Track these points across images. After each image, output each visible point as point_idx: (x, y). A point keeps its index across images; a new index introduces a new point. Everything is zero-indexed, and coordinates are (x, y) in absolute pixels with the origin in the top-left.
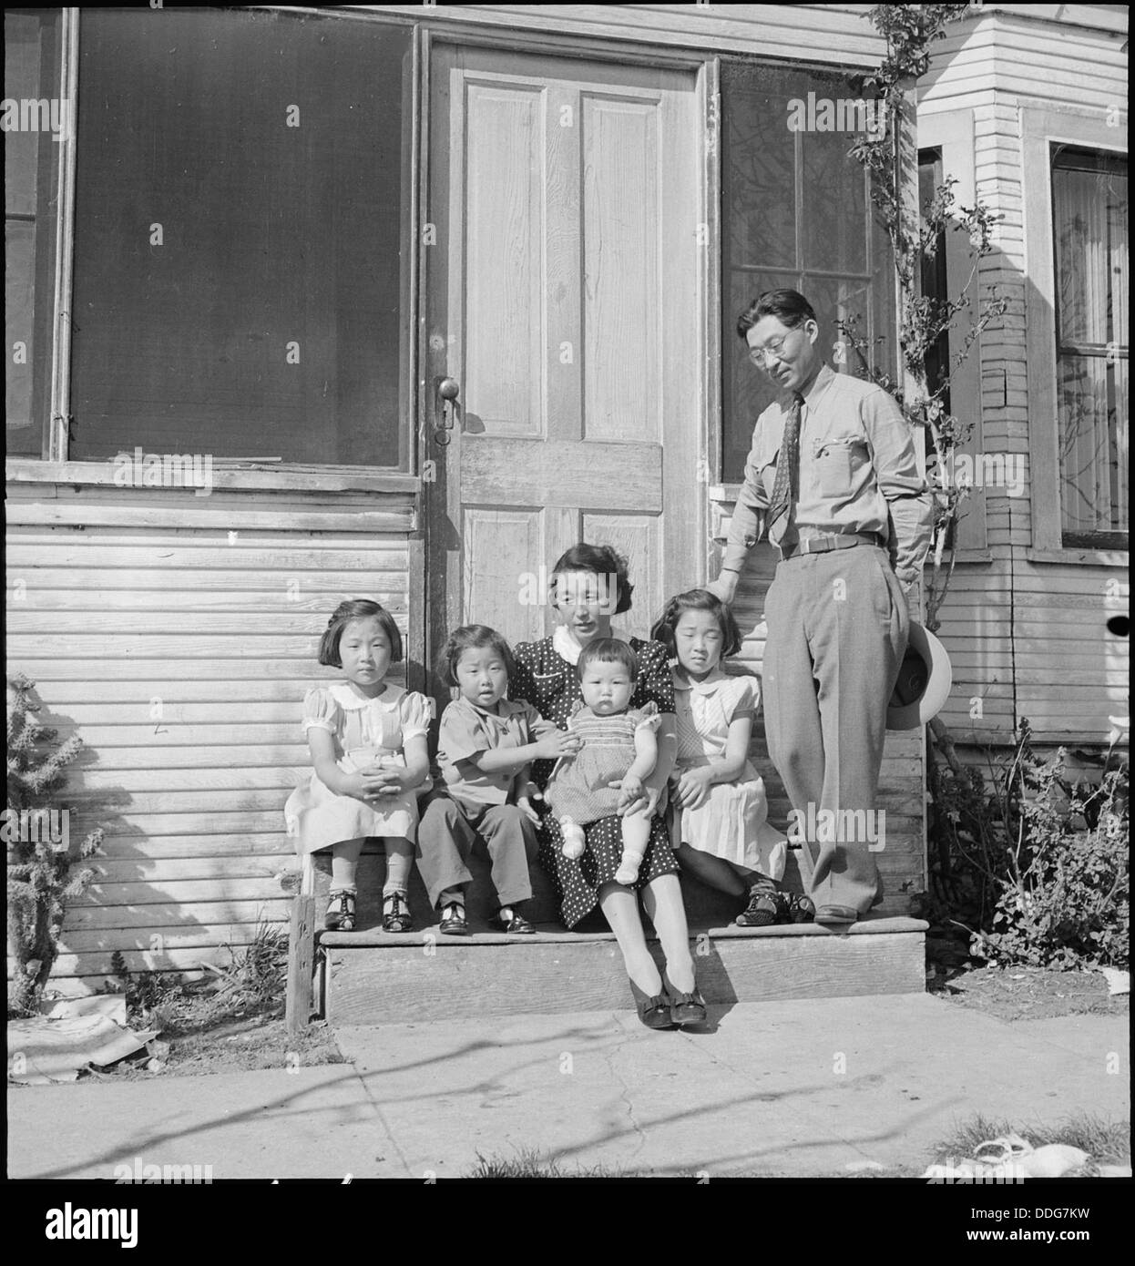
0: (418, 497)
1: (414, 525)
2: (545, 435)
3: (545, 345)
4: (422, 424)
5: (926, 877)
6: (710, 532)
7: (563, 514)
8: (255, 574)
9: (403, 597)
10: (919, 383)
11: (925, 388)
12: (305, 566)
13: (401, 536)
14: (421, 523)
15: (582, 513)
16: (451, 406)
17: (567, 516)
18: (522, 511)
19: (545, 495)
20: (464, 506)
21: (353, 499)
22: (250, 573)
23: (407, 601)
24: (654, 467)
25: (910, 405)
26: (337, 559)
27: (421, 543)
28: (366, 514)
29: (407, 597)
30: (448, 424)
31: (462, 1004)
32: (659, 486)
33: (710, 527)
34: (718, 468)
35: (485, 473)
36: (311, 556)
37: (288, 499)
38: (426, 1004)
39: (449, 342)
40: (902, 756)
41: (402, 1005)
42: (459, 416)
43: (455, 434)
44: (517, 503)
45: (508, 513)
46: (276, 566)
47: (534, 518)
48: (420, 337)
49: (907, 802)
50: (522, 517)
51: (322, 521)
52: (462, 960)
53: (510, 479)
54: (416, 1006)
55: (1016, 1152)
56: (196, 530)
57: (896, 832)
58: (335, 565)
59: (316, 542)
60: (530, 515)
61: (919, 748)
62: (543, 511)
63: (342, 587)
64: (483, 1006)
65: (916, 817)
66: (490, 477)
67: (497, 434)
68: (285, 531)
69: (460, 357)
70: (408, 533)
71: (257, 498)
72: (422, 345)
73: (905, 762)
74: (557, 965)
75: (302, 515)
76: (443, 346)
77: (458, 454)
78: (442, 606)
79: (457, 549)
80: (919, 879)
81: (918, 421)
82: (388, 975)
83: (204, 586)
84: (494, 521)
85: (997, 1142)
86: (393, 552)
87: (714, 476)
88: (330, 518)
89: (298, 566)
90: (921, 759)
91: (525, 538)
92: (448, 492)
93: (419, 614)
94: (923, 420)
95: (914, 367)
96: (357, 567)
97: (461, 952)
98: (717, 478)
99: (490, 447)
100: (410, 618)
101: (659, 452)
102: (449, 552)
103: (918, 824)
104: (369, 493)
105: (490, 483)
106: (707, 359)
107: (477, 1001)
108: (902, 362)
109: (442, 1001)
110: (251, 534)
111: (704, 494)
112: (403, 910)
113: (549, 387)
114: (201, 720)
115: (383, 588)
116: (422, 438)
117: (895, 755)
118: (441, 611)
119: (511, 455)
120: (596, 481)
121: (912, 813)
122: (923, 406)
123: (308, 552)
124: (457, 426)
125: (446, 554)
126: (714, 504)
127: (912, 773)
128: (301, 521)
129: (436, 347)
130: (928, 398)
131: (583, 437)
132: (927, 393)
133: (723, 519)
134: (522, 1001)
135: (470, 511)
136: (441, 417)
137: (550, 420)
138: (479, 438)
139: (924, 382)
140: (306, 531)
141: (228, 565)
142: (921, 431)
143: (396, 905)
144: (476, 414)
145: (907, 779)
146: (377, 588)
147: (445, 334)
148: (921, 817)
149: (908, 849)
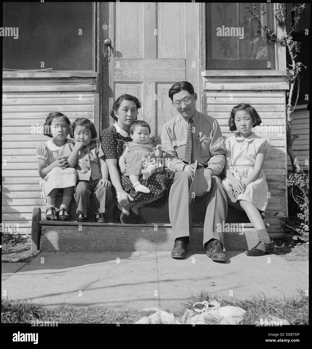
0: (97, 79)
1: (95, 88)
2: (144, 57)
3: (143, 27)
4: (98, 54)
5: (287, 212)
6: (202, 88)
7: (150, 84)
8: (43, 106)
9: (92, 113)
10: (283, 30)
11: (285, 32)
12: (59, 103)
13: (91, 92)
14: (98, 87)
15: (157, 84)
16: (110, 48)
17: (151, 85)
18: (136, 83)
19: (143, 78)
20: (115, 83)
21: (74, 80)
22: (41, 106)
23: (93, 114)
24: (183, 66)
25: (280, 39)
26: (70, 101)
27: (98, 95)
28: (79, 85)
29: (93, 113)
30: (109, 55)
31: (88, 246)
32: (185, 73)
33: (202, 86)
34: (205, 65)
35: (122, 71)
36: (62, 100)
37: (53, 81)
38: (75, 246)
39: (109, 27)
40: (277, 168)
41: (66, 246)
42: (113, 52)
43: (112, 58)
44: (133, 81)
45: (130, 85)
46: (50, 103)
47: (139, 86)
48: (97, 25)
49: (279, 184)
50: (135, 86)
51: (64, 88)
52: (88, 231)
53: (131, 73)
54: (71, 246)
55: (210, 308)
56: (24, 92)
57: (275, 195)
58: (69, 103)
59: (63, 95)
60: (138, 85)
61: (284, 165)
62: (143, 83)
63: (72, 110)
64: (96, 247)
65: (283, 190)
66: (124, 72)
67: (126, 57)
68: (52, 92)
69: (113, 32)
70: (93, 91)
71: (43, 81)
72: (98, 28)
73: (279, 169)
74: (123, 234)
75: (58, 86)
76: (107, 28)
77: (113, 65)
78: (107, 117)
79: (113, 97)
80: (284, 212)
81: (283, 45)
82: (61, 235)
83: (27, 110)
84: (126, 87)
85: (202, 303)
86: (89, 98)
87: (203, 68)
88: (67, 87)
89: (57, 103)
90: (285, 169)
91: (137, 93)
92: (109, 78)
93: (98, 118)
94: (285, 44)
95: (281, 24)
96: (76, 103)
97: (87, 228)
98: (205, 68)
99: (124, 62)
100: (94, 120)
101: (184, 61)
102: (110, 98)
103: (284, 192)
104: (79, 78)
105: (124, 74)
106: (201, 26)
107: (93, 246)
108: (276, 23)
109: (81, 245)
110: (41, 93)
111: (200, 75)
112: (66, 214)
113: (145, 40)
114: (26, 154)
115: (85, 110)
116: (98, 59)
117: (275, 167)
118: (107, 118)
119: (131, 64)
120: (162, 72)
121: (281, 188)
122: (285, 39)
123: (60, 99)
124: (112, 55)
125: (109, 99)
126: (203, 78)
127: (281, 174)
128: (57, 88)
129: (105, 29)
130: (286, 36)
131: (157, 57)
132: (286, 34)
133: (207, 83)
134: (110, 246)
135: (117, 84)
136: (106, 52)
137: (145, 52)
138: (120, 59)
139: (285, 30)
140: (59, 92)
141: (34, 103)
142: (284, 48)
143: (64, 213)
144: (119, 51)
145: (280, 176)
146: (83, 110)
147: (108, 25)
148: (285, 190)
149: (280, 202)
